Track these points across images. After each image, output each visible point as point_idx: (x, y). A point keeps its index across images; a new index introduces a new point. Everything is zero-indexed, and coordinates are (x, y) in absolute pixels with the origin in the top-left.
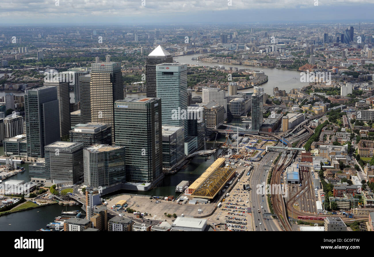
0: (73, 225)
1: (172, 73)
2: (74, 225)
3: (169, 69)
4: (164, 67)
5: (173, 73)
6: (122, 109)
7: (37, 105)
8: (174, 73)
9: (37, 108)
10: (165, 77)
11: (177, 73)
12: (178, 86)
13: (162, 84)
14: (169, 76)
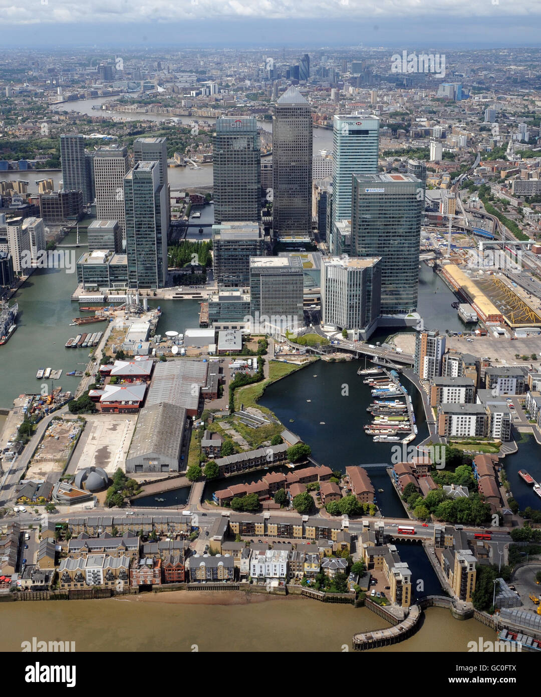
0: (451, 388)
1: (366, 132)
2: (454, 388)
3: (361, 126)
4: (352, 121)
5: (368, 131)
6: (374, 195)
7: (151, 196)
8: (370, 132)
9: (151, 201)
10: (354, 138)
11: (376, 132)
12: (375, 154)
13: (348, 151)
14: (361, 137)
